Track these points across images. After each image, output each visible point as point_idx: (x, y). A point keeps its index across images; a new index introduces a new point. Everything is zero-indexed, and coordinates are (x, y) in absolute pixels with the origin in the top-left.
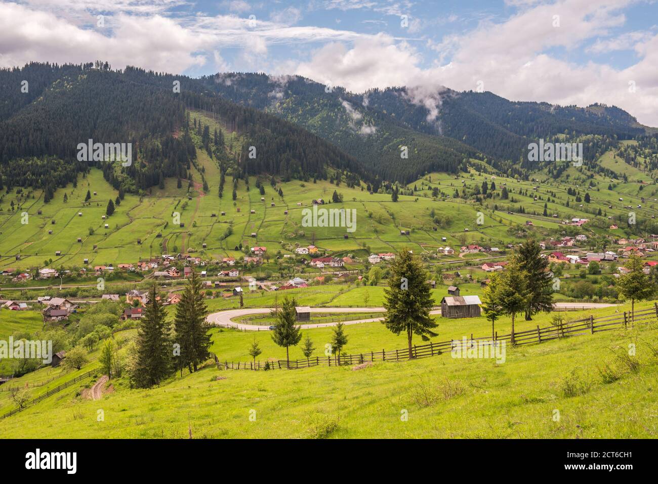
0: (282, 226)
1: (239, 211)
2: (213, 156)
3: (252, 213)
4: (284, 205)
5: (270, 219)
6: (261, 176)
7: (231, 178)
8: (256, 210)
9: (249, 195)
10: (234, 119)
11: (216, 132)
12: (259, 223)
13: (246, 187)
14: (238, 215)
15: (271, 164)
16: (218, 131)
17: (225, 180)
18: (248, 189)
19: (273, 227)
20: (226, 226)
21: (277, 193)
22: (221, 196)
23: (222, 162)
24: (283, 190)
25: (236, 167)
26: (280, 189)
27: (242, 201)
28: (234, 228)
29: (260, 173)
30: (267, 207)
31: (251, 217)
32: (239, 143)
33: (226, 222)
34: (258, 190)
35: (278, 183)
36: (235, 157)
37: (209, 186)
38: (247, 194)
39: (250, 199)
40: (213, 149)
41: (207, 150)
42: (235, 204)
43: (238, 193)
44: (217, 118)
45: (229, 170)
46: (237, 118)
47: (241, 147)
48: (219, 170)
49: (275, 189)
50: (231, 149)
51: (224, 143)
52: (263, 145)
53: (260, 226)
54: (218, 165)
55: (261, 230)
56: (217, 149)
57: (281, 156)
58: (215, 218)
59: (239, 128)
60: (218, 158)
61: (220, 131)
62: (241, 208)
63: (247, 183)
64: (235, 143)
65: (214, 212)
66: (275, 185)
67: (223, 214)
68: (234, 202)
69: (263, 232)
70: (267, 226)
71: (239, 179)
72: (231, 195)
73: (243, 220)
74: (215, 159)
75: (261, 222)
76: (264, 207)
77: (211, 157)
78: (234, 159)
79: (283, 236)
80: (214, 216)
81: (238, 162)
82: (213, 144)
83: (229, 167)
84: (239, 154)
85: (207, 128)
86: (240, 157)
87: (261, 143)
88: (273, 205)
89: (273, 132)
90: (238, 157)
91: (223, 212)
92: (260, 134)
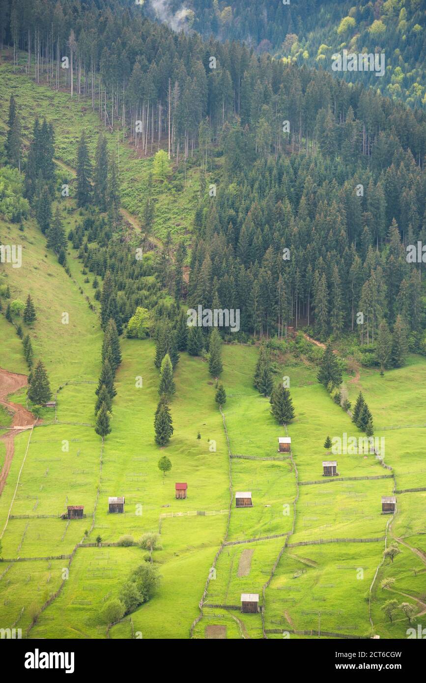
0: (375, 563)
1: (181, 491)
2: (72, 254)
3: (241, 503)
4: (380, 471)
5: (316, 533)
6: (276, 341)
7: (149, 350)
8: (256, 491)
9: (225, 427)
10: (162, 94)
11: (83, 153)
12: (269, 549)
13: (212, 393)
14: (180, 510)
15: (321, 294)
16: (92, 147)
17: (124, 356)
18: (221, 400)
19: (331, 568)
20: (130, 559)
21: (346, 420)
22: (103, 428)
23: (108, 284)
24: (372, 405)
25: (168, 301)
26: (360, 402)
27: (195, 453)
28: (165, 572)
29: (270, 330)
30: (305, 477)
31: (235, 522)
32: (183, 201)
33: (126, 544)
34: (263, 405)
35: (351, 372)
36: (164, 261)
37: (53, 386)
38: (215, 419)
39: (228, 443)
40: (71, 224)
41: (44, 229)
42: (165, 466)
43: (177, 414)
44: (85, 90)
45: (141, 317)
46: (174, 93)
47: (192, 217)
48: (95, 318)
49: (337, 399)
50: (147, 226)
51: (115, 198)
52: (287, 206)
53: (279, 565)
54: (91, 293)
55: (282, 580)
56: (89, 224)
57: (363, 257)
58: (78, 527)
59: (180, 131)
60: (93, 266)
61: (102, 148)
62: (190, 480)
63: (215, 371)
64: (164, 199)
65: (77, 500)
66: (338, 382)
67: (116, 508)
68: (160, 454)
69: (289, 589)
70: (308, 565)
71: (183, 356)
72: (148, 428)
73: (199, 535)
74: (76, 266)
75: (280, 542)
76: (291, 477)
77: (62, 261)
78: (159, 270)
79: (380, 613)
80: (75, 513)
81: (178, 283)
82: (70, 204)
83: (138, 303)
84: (182, 249)
85: (44, 134)
86: (188, 260)
87: (279, 197)
88: (329, 472)
89: (328, 152)
90: (180, 261)
91: (114, 499)
92: (271, 159)
